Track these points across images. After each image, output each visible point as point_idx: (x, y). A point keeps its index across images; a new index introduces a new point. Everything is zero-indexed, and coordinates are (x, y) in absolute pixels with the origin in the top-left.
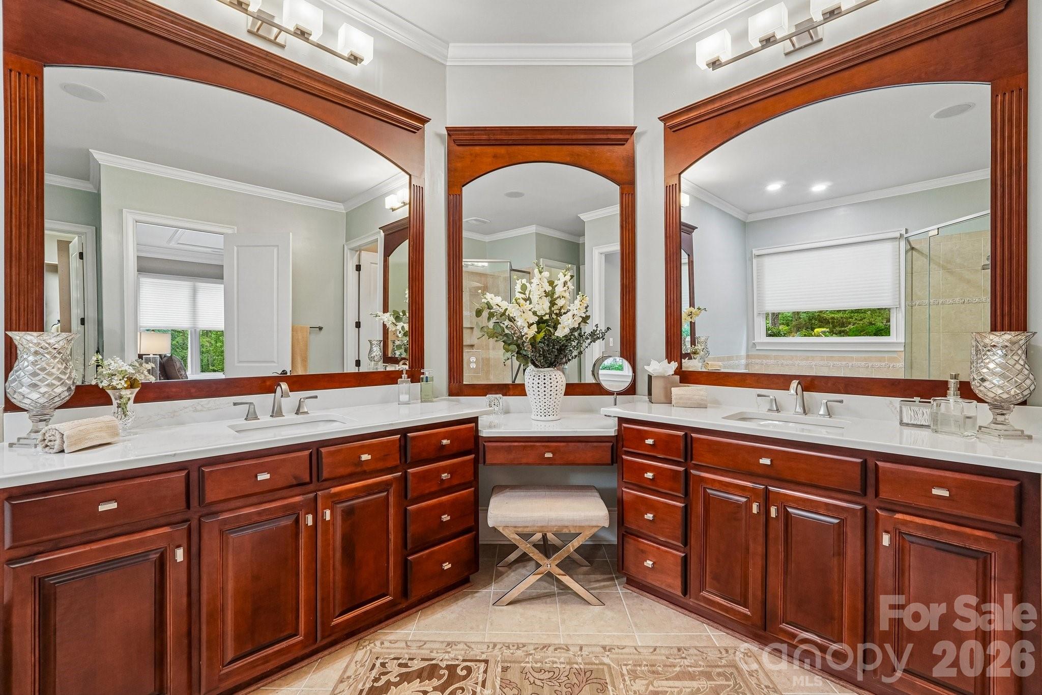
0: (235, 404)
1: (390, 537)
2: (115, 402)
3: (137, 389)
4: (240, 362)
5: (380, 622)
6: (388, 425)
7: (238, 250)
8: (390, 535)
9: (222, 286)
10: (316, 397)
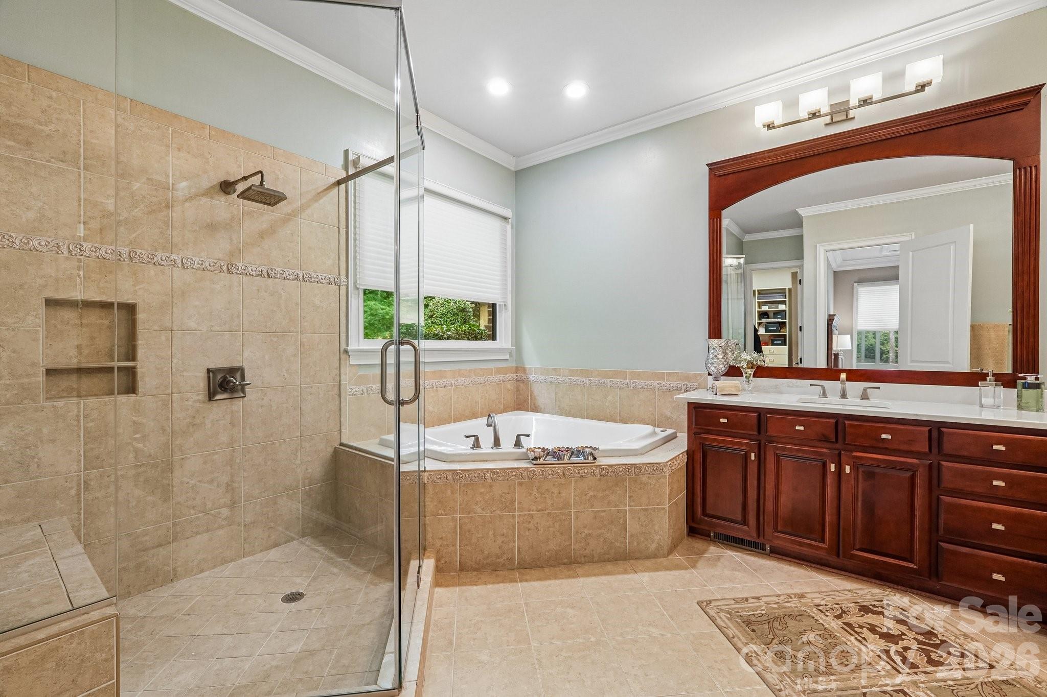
0: (811, 385)
1: (916, 513)
2: (744, 375)
3: (754, 369)
4: (912, 361)
5: (912, 587)
6: (912, 414)
7: (913, 255)
8: (916, 511)
9: (897, 287)
10: (879, 388)
